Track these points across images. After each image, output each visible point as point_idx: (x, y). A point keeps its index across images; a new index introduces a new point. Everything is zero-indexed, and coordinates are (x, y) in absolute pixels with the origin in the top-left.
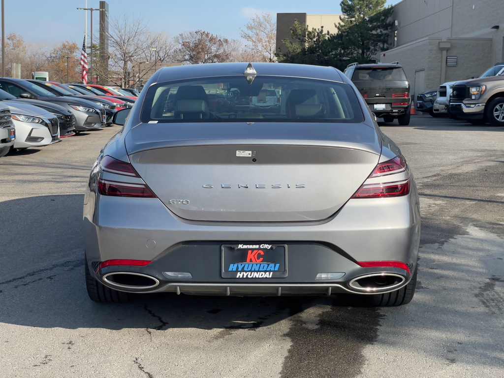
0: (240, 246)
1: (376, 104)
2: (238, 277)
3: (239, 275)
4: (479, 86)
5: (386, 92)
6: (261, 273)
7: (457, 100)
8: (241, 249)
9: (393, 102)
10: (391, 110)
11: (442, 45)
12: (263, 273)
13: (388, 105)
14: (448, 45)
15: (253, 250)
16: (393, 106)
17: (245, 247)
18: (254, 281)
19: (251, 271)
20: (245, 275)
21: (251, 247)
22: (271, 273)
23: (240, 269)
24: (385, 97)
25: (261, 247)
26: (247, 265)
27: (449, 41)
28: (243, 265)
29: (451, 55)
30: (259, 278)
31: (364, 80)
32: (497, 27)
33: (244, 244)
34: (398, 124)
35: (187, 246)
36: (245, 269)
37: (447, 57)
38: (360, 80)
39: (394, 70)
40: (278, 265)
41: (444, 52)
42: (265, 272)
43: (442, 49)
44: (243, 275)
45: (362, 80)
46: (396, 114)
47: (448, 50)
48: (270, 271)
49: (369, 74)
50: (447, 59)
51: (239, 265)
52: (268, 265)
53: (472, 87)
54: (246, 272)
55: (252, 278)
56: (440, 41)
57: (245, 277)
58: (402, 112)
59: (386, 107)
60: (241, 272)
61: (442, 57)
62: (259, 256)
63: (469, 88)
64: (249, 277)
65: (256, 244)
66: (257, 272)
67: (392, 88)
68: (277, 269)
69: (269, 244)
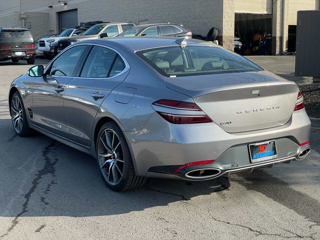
1: (16, 52)
4: (76, 41)
5: (22, 45)
7: (61, 49)
9: (26, 50)
10: (26, 55)
11: (22, 16)
13: (24, 52)
14: (25, 16)
16: (26, 53)
24: (21, 48)
27: (25, 14)
29: (27, 22)
31: (8, 38)
32: (51, 7)
34: (27, 63)
37: (25, 23)
38: (5, 38)
39: (25, 32)
41: (23, 20)
43: (22, 19)
45: (7, 38)
46: (28, 58)
47: (25, 19)
49: (10, 34)
50: (25, 24)
53: (72, 42)
56: (20, 14)
58: (32, 56)
59: (22, 53)
61: (22, 23)
63: (70, 42)
67: (25, 43)
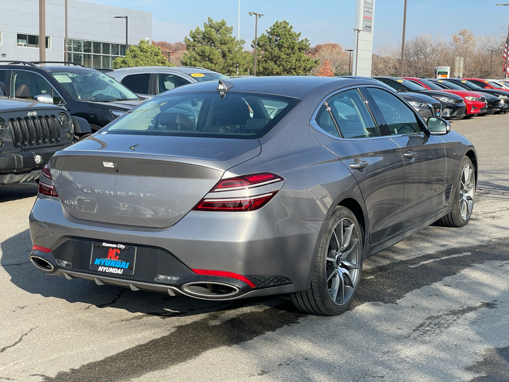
0: (104, 244)
2: (99, 270)
3: (100, 269)
6: (116, 269)
8: (104, 247)
12: (117, 269)
15: (113, 248)
17: (107, 245)
18: (111, 275)
19: (109, 267)
20: (105, 268)
21: (111, 245)
22: (122, 270)
23: (102, 264)
25: (118, 247)
26: (107, 261)
28: (105, 261)
30: (113, 273)
33: (107, 243)
35: (72, 239)
36: (106, 264)
40: (128, 264)
42: (118, 268)
44: (103, 269)
48: (121, 269)
51: (102, 260)
52: (122, 262)
54: (105, 266)
55: (109, 272)
57: (104, 271)
60: (102, 266)
62: (117, 254)
64: (107, 271)
65: (115, 244)
66: (113, 267)
68: (127, 267)
69: (124, 245)
